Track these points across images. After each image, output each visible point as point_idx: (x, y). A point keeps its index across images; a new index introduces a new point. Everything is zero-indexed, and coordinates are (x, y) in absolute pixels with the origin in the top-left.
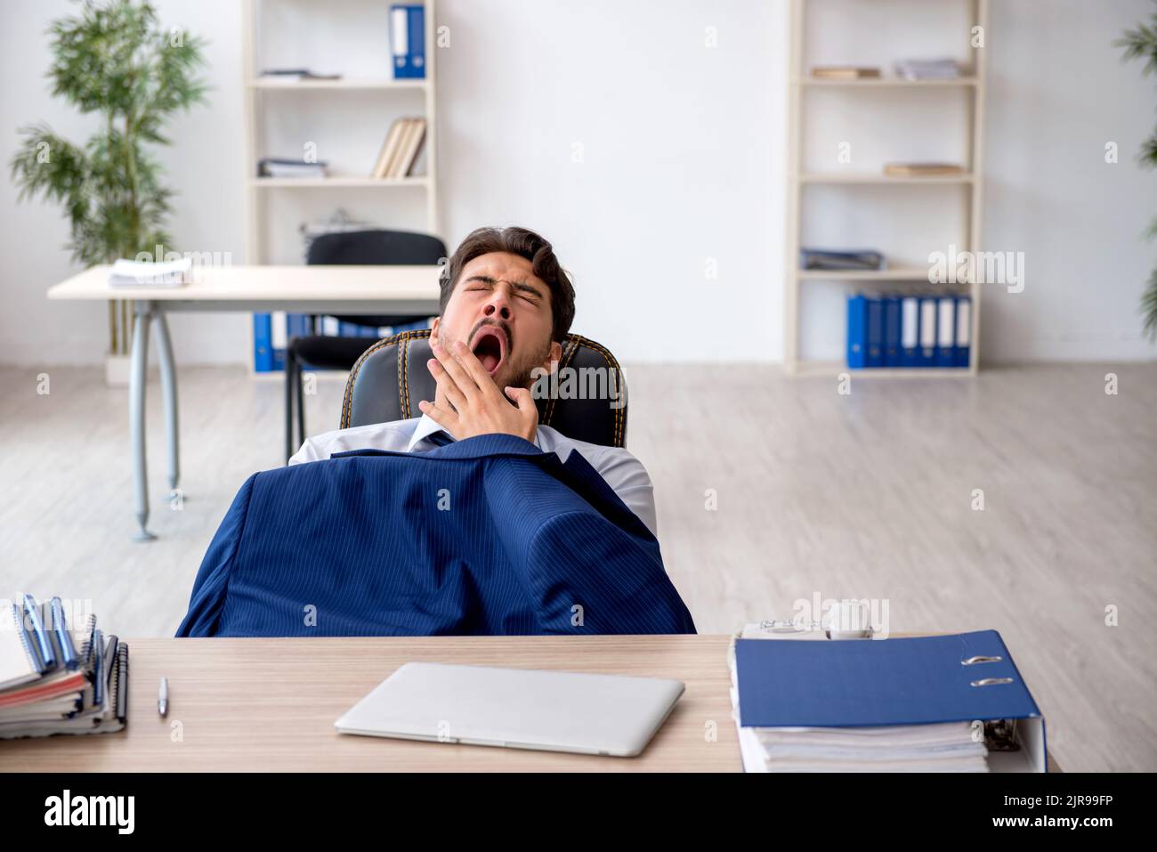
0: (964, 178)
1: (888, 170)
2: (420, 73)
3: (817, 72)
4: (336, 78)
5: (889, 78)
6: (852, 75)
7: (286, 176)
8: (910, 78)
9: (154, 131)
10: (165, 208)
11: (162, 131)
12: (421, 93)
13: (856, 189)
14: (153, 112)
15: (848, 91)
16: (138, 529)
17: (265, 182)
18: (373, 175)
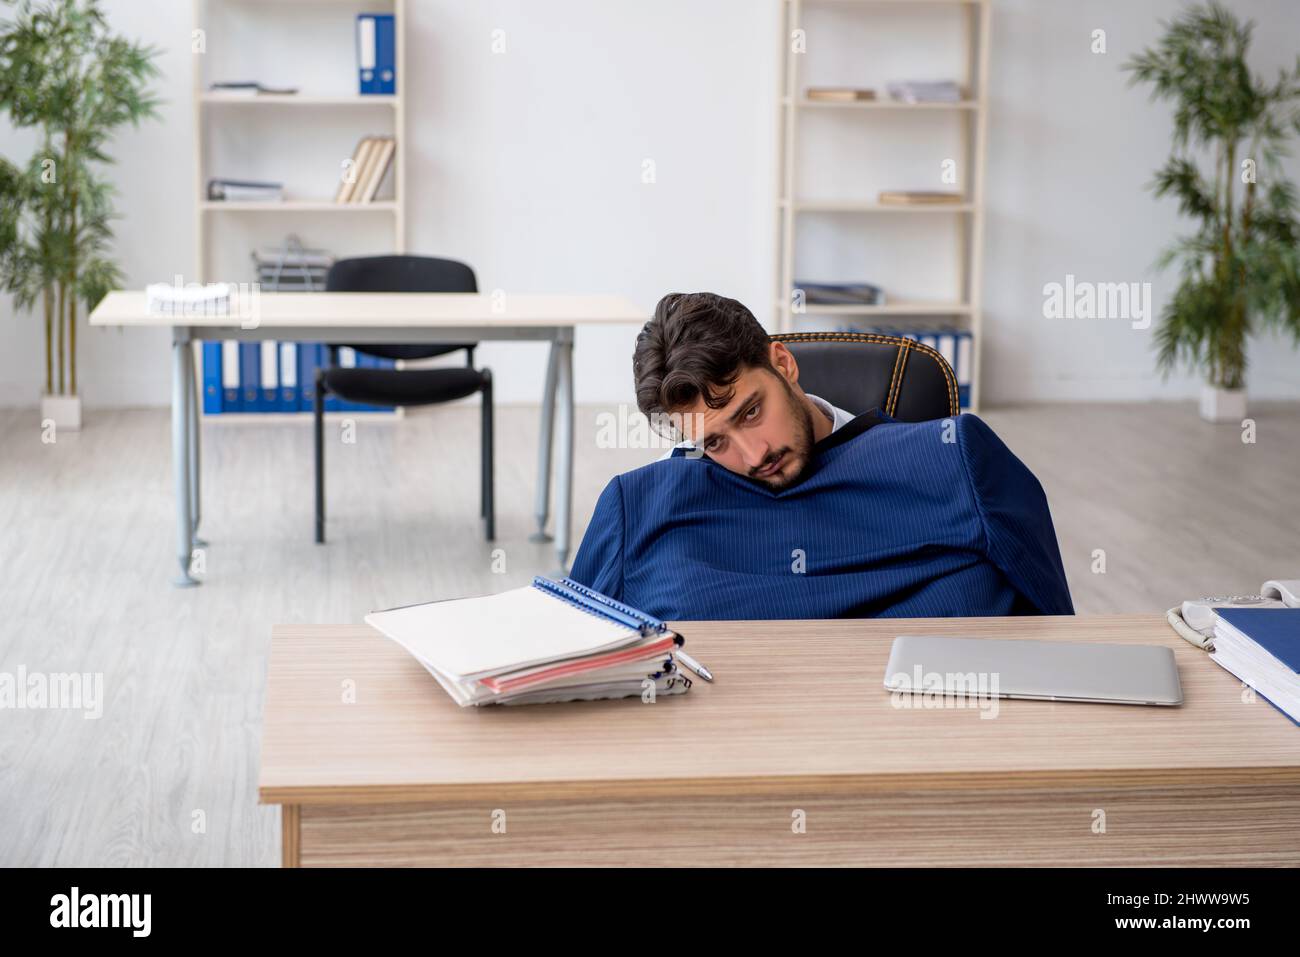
0: (965, 207)
1: (882, 198)
2: (389, 88)
3: (811, 93)
4: (292, 92)
5: (883, 100)
6: (850, 96)
7: (241, 199)
8: (910, 101)
9: (95, 148)
10: (106, 233)
11: (104, 148)
12: (390, 110)
13: (846, 218)
14: (96, 127)
15: (843, 114)
16: (181, 573)
17: (217, 205)
18: (336, 199)
